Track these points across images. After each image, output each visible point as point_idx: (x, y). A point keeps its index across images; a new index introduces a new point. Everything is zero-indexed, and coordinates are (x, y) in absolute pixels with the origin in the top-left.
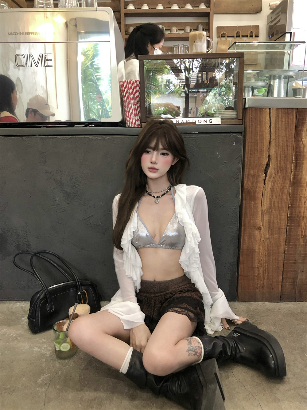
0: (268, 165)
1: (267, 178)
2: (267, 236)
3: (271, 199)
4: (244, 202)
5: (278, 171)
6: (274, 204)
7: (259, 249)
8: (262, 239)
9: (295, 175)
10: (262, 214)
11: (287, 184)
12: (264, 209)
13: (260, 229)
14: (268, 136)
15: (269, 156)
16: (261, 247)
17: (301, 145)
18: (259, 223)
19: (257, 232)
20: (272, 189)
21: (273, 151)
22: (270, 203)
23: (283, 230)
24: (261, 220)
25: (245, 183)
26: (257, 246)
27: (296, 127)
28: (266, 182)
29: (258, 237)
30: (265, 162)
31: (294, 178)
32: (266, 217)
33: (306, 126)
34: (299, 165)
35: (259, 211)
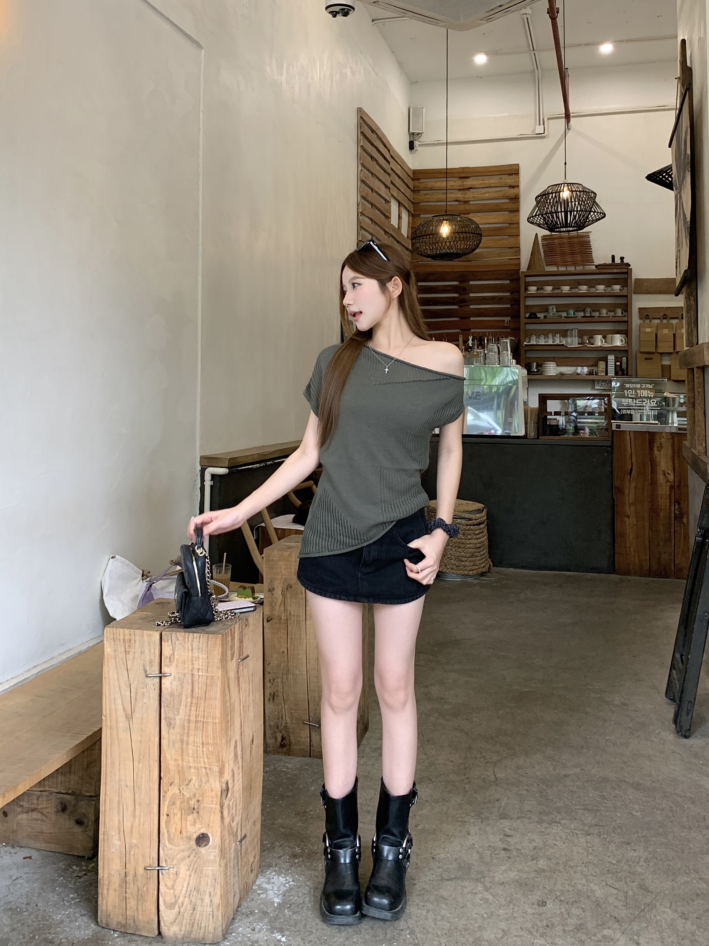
0: (631, 469)
1: (632, 479)
2: (635, 523)
3: (635, 494)
4: (615, 496)
5: (639, 475)
6: (638, 498)
8: (631, 525)
9: (651, 477)
10: (630, 505)
11: (647, 484)
12: (630, 501)
13: (629, 517)
14: (630, 449)
15: (632, 463)
16: (631, 531)
17: (654, 457)
18: (628, 512)
19: (627, 519)
20: (636, 488)
21: (634, 460)
22: (635, 498)
23: (647, 519)
24: (630, 510)
25: (614, 481)
26: (628, 530)
27: (650, 444)
28: (631, 483)
29: (628, 523)
31: (651, 480)
32: (633, 508)
33: (657, 444)
34: (653, 471)
35: (627, 503)
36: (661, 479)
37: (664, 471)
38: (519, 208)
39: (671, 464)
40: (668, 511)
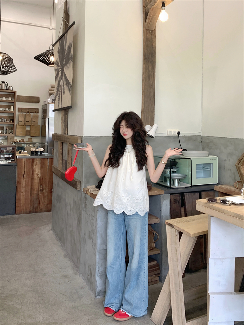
0: (24, 174)
1: (24, 177)
2: (25, 194)
3: (25, 184)
4: (17, 185)
5: (27, 176)
9: (32, 176)
10: (23, 188)
11: (30, 179)
12: (23, 186)
14: (24, 166)
17: (33, 168)
18: (22, 190)
19: (21, 193)
20: (26, 181)
21: (25, 170)
23: (30, 192)
26: (22, 197)
27: (32, 163)
28: (24, 179)
29: (22, 195)
30: (23, 173)
32: (24, 189)
33: (35, 163)
34: (33, 174)
36: (36, 176)
37: (37, 173)
39: (40, 170)
40: (38, 188)
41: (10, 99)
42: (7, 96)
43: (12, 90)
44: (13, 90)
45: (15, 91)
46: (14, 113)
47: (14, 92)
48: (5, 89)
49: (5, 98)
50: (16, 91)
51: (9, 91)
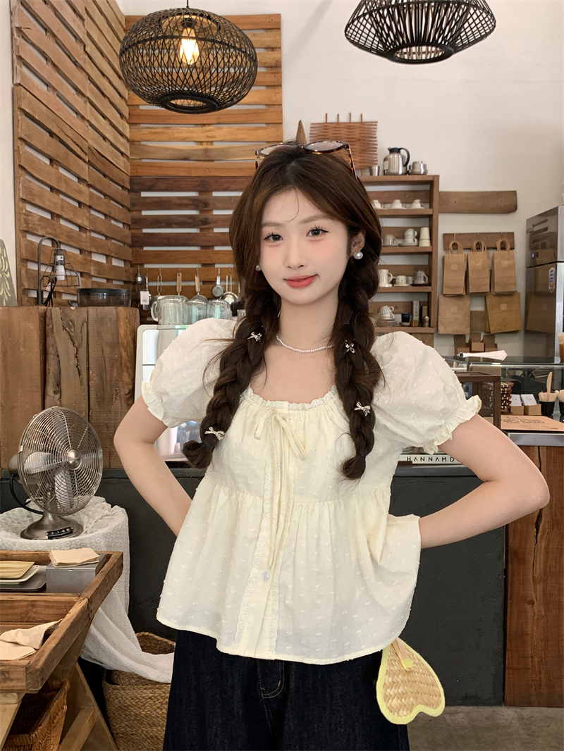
0: (539, 517)
1: (539, 534)
2: (543, 613)
3: (546, 562)
4: (510, 566)
5: (553, 526)
6: (550, 569)
7: (533, 630)
8: (536, 617)
10: (534, 582)
12: (536, 576)
13: (532, 603)
16: (535, 628)
18: (531, 594)
19: (529, 607)
20: (547, 548)
22: (545, 568)
24: (533, 591)
25: (510, 541)
26: (530, 626)
28: (538, 540)
29: (530, 614)
35: (531, 577)
38: (281, 82)
41: (417, 205)
42: (407, 198)
43: (425, 173)
44: (429, 174)
45: (434, 176)
46: (430, 254)
47: (431, 179)
48: (401, 172)
49: (402, 202)
50: (438, 177)
51: (416, 178)
